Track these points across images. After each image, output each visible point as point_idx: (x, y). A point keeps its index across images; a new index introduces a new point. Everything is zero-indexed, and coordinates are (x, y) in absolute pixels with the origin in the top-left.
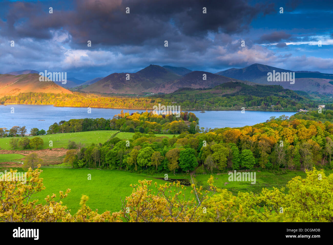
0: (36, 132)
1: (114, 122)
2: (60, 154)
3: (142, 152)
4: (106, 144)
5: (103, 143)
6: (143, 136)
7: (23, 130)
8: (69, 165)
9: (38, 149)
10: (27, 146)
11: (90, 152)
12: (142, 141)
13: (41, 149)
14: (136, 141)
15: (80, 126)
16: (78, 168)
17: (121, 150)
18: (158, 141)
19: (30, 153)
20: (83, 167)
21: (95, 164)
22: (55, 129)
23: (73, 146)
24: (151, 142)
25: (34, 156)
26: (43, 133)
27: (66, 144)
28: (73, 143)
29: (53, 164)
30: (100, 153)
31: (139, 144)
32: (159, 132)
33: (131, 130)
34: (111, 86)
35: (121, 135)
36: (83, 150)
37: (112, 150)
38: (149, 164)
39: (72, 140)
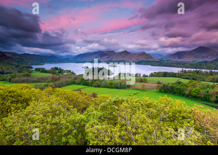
0: (144, 76)
1: (178, 74)
2: (154, 85)
3: (194, 89)
4: (175, 83)
5: (173, 83)
6: (194, 82)
7: (140, 74)
8: (158, 90)
9: (145, 82)
10: (141, 81)
11: (167, 86)
12: (194, 84)
13: (147, 83)
14: (191, 84)
15: (162, 74)
16: (162, 92)
17: (182, 87)
18: (204, 85)
19: (143, 84)
20: (164, 92)
21: (169, 92)
22: (152, 75)
23: (159, 83)
24: (199, 85)
25: (144, 85)
26: (147, 76)
27: (157, 82)
28: (159, 82)
29: (151, 89)
30: (172, 87)
31: (192, 86)
32: (204, 81)
33: (187, 79)
34: (177, 57)
35: (182, 80)
36: (164, 85)
37: (178, 87)
38: (198, 96)
39: (159, 80)
